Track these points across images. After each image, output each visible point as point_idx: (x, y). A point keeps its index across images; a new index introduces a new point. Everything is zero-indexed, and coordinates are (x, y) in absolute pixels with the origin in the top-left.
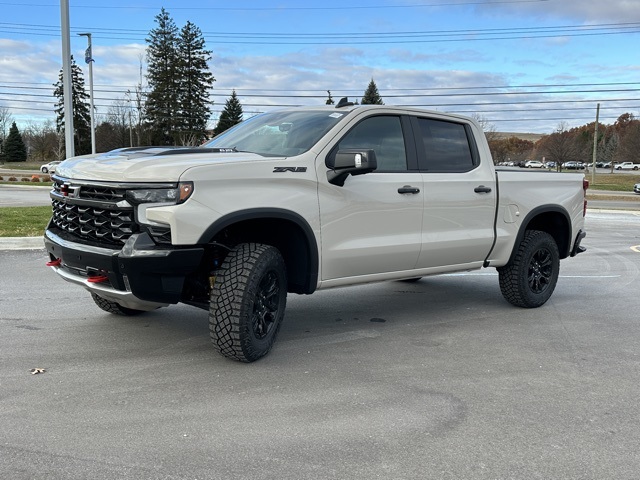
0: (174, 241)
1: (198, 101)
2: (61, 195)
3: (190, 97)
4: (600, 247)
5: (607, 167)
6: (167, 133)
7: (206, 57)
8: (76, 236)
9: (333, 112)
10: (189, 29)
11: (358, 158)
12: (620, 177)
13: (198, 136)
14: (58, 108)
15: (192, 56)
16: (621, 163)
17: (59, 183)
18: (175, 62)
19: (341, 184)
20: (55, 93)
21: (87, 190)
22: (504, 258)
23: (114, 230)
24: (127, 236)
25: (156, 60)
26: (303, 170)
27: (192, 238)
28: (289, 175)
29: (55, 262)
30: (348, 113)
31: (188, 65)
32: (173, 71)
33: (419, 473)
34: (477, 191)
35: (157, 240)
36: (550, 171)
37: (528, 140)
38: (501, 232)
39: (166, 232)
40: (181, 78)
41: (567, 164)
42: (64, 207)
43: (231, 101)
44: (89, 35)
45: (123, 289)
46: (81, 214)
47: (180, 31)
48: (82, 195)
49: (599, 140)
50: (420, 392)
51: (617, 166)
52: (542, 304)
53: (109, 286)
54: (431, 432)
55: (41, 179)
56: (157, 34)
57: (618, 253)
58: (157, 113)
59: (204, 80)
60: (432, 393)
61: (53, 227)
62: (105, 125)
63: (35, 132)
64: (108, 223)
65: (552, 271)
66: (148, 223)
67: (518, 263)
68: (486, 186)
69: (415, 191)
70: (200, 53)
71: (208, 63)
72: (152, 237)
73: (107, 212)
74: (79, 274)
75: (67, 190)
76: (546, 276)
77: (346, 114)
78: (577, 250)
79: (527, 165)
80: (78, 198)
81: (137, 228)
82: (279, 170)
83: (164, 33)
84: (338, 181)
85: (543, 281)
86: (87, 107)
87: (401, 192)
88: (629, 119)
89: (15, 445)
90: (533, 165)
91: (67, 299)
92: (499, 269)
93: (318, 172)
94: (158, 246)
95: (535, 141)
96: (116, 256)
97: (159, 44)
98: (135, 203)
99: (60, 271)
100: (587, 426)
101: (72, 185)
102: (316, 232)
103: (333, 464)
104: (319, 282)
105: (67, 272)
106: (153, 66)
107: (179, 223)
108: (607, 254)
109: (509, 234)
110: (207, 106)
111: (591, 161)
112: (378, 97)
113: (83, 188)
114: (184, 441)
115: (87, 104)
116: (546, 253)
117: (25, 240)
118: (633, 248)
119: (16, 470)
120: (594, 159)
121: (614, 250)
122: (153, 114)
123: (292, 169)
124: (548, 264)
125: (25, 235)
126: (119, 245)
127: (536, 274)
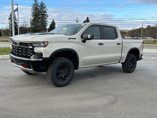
0: (44, 57)
1: (44, 21)
2: (14, 45)
3: (42, 20)
4: (145, 58)
5: (144, 38)
6: (37, 29)
7: (46, 10)
8: (18, 55)
9: (82, 24)
10: (42, 3)
11: (89, 36)
12: (148, 41)
13: (45, 30)
14: (9, 23)
15: (43, 10)
16: (148, 37)
17: (14, 42)
18: (39, 12)
19: (85, 42)
20: (9, 19)
21: (21, 44)
22: (123, 61)
23: (28, 54)
24: (31, 55)
25: (34, 11)
26: (75, 39)
27: (48, 56)
28: (72, 40)
29: (12, 61)
30: (86, 24)
31: (42, 12)
32: (38, 14)
33: (108, 115)
34: (117, 44)
35: (39, 56)
36: (131, 39)
37: (125, 32)
38: (123, 54)
39: (41, 54)
40: (40, 15)
41: (135, 38)
42: (15, 48)
43: (53, 21)
44: (17, 5)
45: (31, 69)
46: (20, 49)
47: (40, 4)
48: (20, 45)
49: (143, 32)
50: (105, 94)
51: (147, 38)
52: (132, 72)
53: (27, 68)
54: (109, 104)
55: (5, 41)
56: (34, 4)
57: (149, 59)
58: (34, 24)
59: (46, 16)
60: (108, 94)
61: (12, 53)
62: (21, 27)
63: (4, 29)
64: (27, 52)
65: (135, 64)
66: (37, 52)
67: (127, 62)
68: (120, 43)
69: (102, 44)
70: (45, 9)
71: (47, 12)
72: (38, 55)
73: (26, 49)
74: (19, 65)
75: (16, 43)
76: (133, 65)
77: (86, 25)
78: (141, 59)
79: (125, 38)
80: (19, 46)
81: (34, 53)
82: (69, 39)
83: (36, 4)
84: (84, 42)
85: (133, 66)
86: (17, 23)
87: (99, 44)
88: (150, 27)
89: (5, 108)
90: (127, 38)
91: (15, 71)
92: (122, 63)
93: (79, 39)
94: (39, 58)
95: (127, 32)
96: (29, 60)
97: (35, 7)
98: (34, 47)
99: (14, 64)
100: (147, 102)
101: (17, 42)
102: (78, 54)
103: (86, 113)
104: (79, 67)
105: (16, 64)
106: (33, 12)
107: (45, 52)
108: (146, 60)
109: (125, 55)
110: (46, 23)
111: (141, 37)
112: (89, 21)
113: (20, 43)
114: (48, 107)
115: (16, 22)
116: (134, 59)
117: (3, 56)
118: (153, 58)
119: (6, 115)
120: (142, 36)
121: (148, 59)
122: (33, 24)
123: (73, 39)
124: (134, 62)
125: (3, 55)
126: (29, 58)
127: (131, 65)
